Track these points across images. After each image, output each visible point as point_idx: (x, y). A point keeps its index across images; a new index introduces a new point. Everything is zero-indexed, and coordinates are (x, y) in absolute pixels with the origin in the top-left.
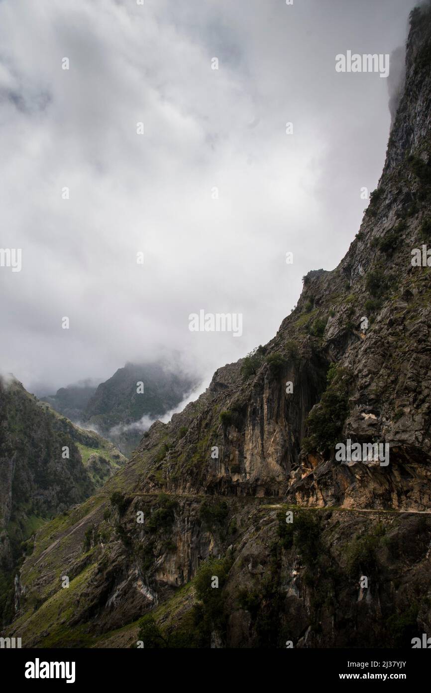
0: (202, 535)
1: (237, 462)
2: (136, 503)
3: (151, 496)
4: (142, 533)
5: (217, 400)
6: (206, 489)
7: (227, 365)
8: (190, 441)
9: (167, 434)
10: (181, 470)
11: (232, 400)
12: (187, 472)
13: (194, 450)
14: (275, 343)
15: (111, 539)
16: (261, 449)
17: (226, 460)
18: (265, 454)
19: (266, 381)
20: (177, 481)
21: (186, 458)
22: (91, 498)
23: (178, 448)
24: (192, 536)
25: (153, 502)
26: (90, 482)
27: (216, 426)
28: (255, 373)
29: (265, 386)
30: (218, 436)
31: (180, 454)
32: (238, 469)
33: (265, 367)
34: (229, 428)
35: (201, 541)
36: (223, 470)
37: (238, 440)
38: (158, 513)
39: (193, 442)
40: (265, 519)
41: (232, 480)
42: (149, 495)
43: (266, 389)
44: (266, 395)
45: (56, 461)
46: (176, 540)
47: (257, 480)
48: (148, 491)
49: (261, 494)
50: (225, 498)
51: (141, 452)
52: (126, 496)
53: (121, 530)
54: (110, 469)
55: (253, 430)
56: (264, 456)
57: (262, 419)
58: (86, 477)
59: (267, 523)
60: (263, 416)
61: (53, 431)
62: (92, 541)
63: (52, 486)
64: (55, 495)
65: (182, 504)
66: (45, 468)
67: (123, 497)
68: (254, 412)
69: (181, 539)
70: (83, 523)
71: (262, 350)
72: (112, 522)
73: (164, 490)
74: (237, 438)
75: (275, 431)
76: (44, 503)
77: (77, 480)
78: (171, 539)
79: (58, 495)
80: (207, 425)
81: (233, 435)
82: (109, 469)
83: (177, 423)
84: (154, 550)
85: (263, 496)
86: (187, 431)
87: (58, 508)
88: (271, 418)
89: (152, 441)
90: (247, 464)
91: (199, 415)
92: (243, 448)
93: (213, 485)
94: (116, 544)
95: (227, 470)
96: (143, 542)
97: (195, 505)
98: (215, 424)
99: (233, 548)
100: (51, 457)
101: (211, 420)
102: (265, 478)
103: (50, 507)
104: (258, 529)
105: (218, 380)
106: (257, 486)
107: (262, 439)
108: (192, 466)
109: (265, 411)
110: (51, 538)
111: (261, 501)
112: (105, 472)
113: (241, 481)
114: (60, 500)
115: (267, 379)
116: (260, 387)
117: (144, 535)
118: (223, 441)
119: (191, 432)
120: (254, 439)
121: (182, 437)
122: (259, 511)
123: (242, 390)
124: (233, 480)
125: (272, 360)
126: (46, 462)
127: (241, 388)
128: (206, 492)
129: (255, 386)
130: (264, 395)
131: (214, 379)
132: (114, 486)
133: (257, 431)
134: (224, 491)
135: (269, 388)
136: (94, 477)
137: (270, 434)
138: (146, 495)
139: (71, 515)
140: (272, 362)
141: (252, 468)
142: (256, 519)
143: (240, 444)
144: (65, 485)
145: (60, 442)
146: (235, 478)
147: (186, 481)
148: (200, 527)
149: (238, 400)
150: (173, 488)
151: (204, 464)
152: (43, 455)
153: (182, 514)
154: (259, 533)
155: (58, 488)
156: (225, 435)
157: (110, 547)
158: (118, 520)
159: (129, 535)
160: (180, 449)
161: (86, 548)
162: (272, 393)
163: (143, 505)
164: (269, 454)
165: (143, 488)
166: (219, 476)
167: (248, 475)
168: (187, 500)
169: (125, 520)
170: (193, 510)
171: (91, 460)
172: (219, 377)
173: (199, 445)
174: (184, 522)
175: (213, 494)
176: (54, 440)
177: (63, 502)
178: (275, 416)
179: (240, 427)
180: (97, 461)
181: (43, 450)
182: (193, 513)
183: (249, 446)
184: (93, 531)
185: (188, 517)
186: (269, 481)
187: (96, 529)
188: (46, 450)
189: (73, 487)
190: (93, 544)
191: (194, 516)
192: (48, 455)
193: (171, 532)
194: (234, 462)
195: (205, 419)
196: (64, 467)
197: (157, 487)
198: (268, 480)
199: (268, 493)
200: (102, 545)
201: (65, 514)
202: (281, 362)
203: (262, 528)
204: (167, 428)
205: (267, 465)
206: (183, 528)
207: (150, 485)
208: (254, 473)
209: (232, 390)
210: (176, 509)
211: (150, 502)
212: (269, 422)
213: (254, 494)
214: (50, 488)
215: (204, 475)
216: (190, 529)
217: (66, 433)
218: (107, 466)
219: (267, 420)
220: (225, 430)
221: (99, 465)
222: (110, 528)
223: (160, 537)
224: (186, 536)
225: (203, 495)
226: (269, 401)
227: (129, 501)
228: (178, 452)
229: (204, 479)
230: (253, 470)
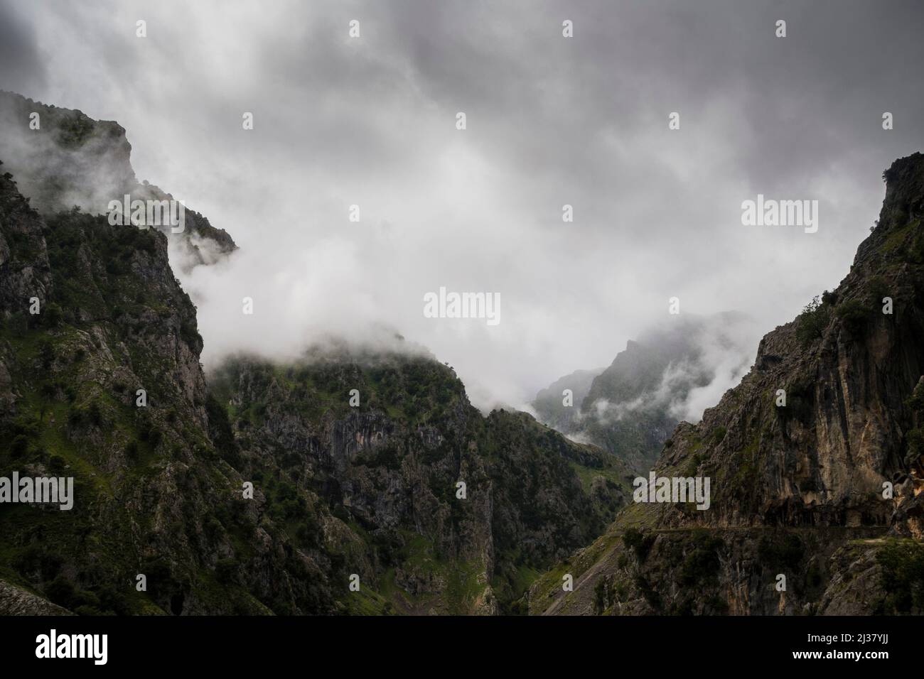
0: (765, 588)
1: (809, 474)
2: (661, 544)
3: (682, 532)
4: (674, 586)
5: (765, 383)
6: (763, 518)
7: (779, 328)
8: (731, 448)
9: (699, 440)
10: (722, 491)
11: (788, 380)
12: (731, 493)
13: (739, 461)
14: (848, 283)
15: (630, 596)
16: (845, 451)
17: (790, 472)
18: (853, 458)
19: (840, 346)
20: (718, 507)
21: (727, 474)
22: (600, 539)
23: (715, 459)
24: (750, 590)
25: (686, 541)
26: (597, 516)
27: (769, 422)
28: (820, 335)
29: (840, 353)
30: (773, 437)
31: (718, 468)
32: (812, 485)
33: (836, 324)
34: (789, 423)
35: (765, 597)
36: (788, 489)
37: (806, 440)
38: (694, 556)
39: (736, 448)
40: (857, 562)
41: (803, 502)
42: (679, 531)
43: (842, 358)
44: (843, 367)
45: (547, 490)
46: (726, 595)
47: (845, 500)
48: (676, 525)
49: (855, 522)
50: (795, 530)
51: (665, 468)
52: (646, 535)
53: (643, 583)
54: (624, 497)
55: (829, 422)
56: (852, 461)
57: (841, 405)
58: (589, 510)
59: (861, 568)
60: (843, 399)
61: (537, 449)
62: (606, 600)
63: (545, 525)
64: (551, 538)
65: (728, 542)
66: (533, 501)
67: (641, 536)
68: (827, 395)
69: (732, 594)
70: (591, 575)
71: (829, 298)
72: (630, 572)
73: (699, 523)
74: (804, 437)
75: (865, 421)
76: (537, 548)
77: (578, 514)
78: (717, 594)
79: (554, 538)
80: (754, 421)
81: (797, 433)
82: (621, 497)
83: (712, 422)
84: (693, 610)
85: (859, 525)
86: (725, 432)
87: (557, 555)
88: (855, 402)
89: (678, 452)
90: (826, 477)
91: (741, 407)
92: (816, 451)
93: (774, 512)
94: (638, 603)
95: (793, 486)
96: (677, 599)
97: (749, 542)
98: (767, 419)
99: (811, 607)
100: (540, 486)
101: (759, 414)
102: (858, 497)
103: (545, 554)
104: (847, 578)
105: (767, 352)
106: (846, 509)
107: (846, 436)
108: (737, 485)
109: (846, 392)
110: (550, 596)
111: (856, 533)
112: (617, 501)
113: (818, 503)
114: (559, 544)
115: (842, 341)
116: (831, 356)
117: (677, 590)
118: (782, 443)
119: (730, 435)
120: (832, 437)
121: (719, 442)
122: (848, 549)
123: (803, 363)
124: (806, 502)
125: (847, 312)
126: (533, 492)
127: (801, 360)
128: (764, 523)
129: (822, 356)
130: (840, 368)
131: (761, 351)
132: (630, 521)
133: (836, 425)
134: (794, 520)
135: (847, 355)
136: (601, 509)
137: (859, 426)
138: (674, 532)
139: (574, 564)
140: (847, 314)
141: (834, 482)
142: (843, 563)
143: (810, 446)
144: (563, 523)
145: (549, 463)
146: (809, 499)
147: (731, 507)
148: (760, 575)
149: (798, 380)
150: (713, 518)
151: (757, 481)
152: (528, 484)
153: (731, 556)
154: (849, 584)
155: (554, 528)
156: (785, 435)
157: (629, 608)
158: (637, 569)
159: (655, 589)
160: (718, 460)
161: (598, 608)
162: (854, 364)
163: (672, 545)
164: (861, 458)
165: (669, 521)
166: (782, 498)
167: (829, 492)
168: (736, 536)
169: (647, 568)
170: (747, 550)
171: (594, 486)
172: (768, 347)
173: (745, 452)
174: (735, 569)
175: (775, 525)
176: (541, 462)
177: (562, 546)
178: (863, 399)
179: (807, 420)
180: (604, 486)
181: (527, 477)
182: (747, 554)
183: (825, 449)
184: (606, 586)
185: (741, 560)
186: (866, 502)
187: (610, 582)
188: (532, 476)
189: (574, 525)
190: (608, 604)
191: (750, 559)
192: (535, 483)
193: (716, 584)
194: (803, 475)
195: (751, 413)
196: (559, 498)
197: (689, 518)
198: (865, 499)
199: (867, 520)
200: (620, 605)
201: (566, 563)
202: (861, 312)
203: (854, 576)
204: (698, 431)
205: (860, 476)
206: (734, 578)
207: (679, 517)
208: (839, 490)
209: (788, 365)
210: (720, 549)
211: (681, 540)
212: (854, 408)
213: (843, 523)
214: (543, 528)
215: (759, 497)
216: (745, 578)
217: (556, 451)
218: (619, 492)
219: (850, 406)
220: (784, 427)
221: (607, 492)
222: (628, 582)
223: (701, 592)
224: (741, 589)
225: (761, 527)
226: (849, 375)
227: (650, 541)
228: (715, 465)
229: (759, 502)
230: (837, 485)
